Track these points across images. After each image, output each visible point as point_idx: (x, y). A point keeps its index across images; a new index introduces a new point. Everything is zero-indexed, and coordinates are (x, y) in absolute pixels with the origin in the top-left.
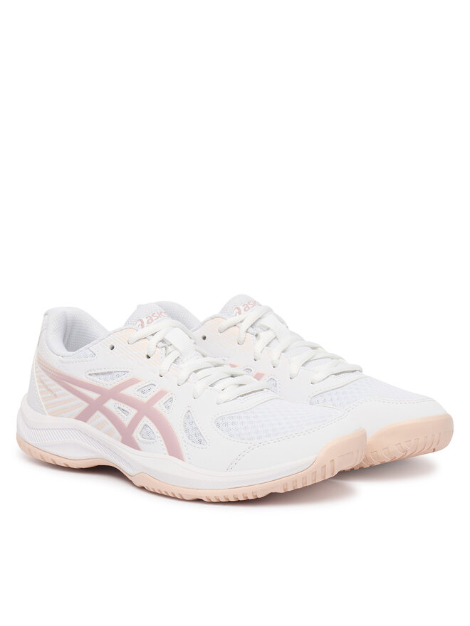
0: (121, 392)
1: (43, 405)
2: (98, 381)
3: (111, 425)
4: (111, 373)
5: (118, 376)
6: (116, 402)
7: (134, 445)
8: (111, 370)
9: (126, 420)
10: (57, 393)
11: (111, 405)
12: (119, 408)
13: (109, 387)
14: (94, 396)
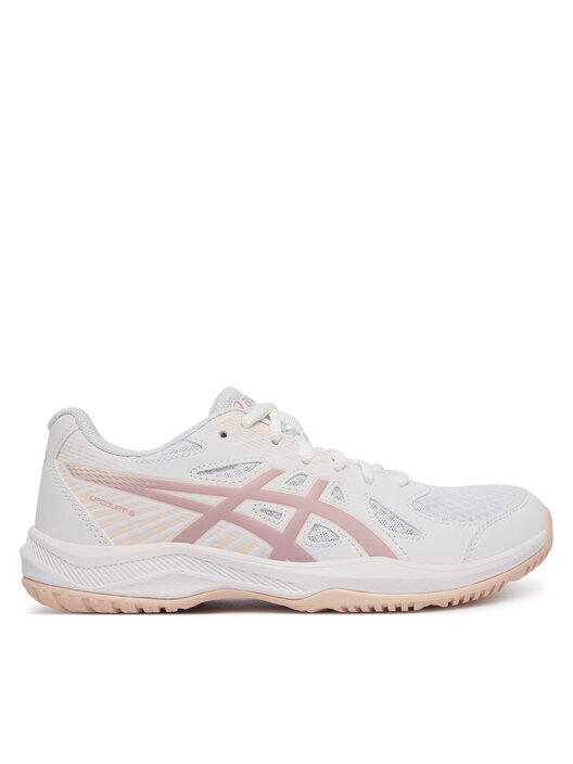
0: (263, 488)
1: (105, 534)
2: (217, 480)
3: (248, 535)
4: (232, 467)
5: (248, 470)
6: (257, 503)
7: (303, 557)
8: (235, 463)
9: (280, 525)
10: (135, 509)
11: (246, 508)
12: (262, 510)
13: (239, 486)
14: (214, 501)
